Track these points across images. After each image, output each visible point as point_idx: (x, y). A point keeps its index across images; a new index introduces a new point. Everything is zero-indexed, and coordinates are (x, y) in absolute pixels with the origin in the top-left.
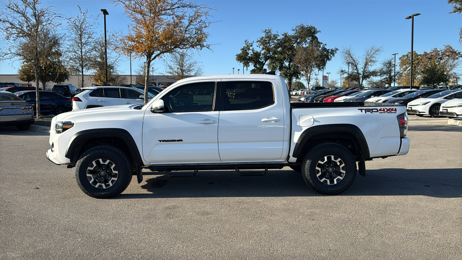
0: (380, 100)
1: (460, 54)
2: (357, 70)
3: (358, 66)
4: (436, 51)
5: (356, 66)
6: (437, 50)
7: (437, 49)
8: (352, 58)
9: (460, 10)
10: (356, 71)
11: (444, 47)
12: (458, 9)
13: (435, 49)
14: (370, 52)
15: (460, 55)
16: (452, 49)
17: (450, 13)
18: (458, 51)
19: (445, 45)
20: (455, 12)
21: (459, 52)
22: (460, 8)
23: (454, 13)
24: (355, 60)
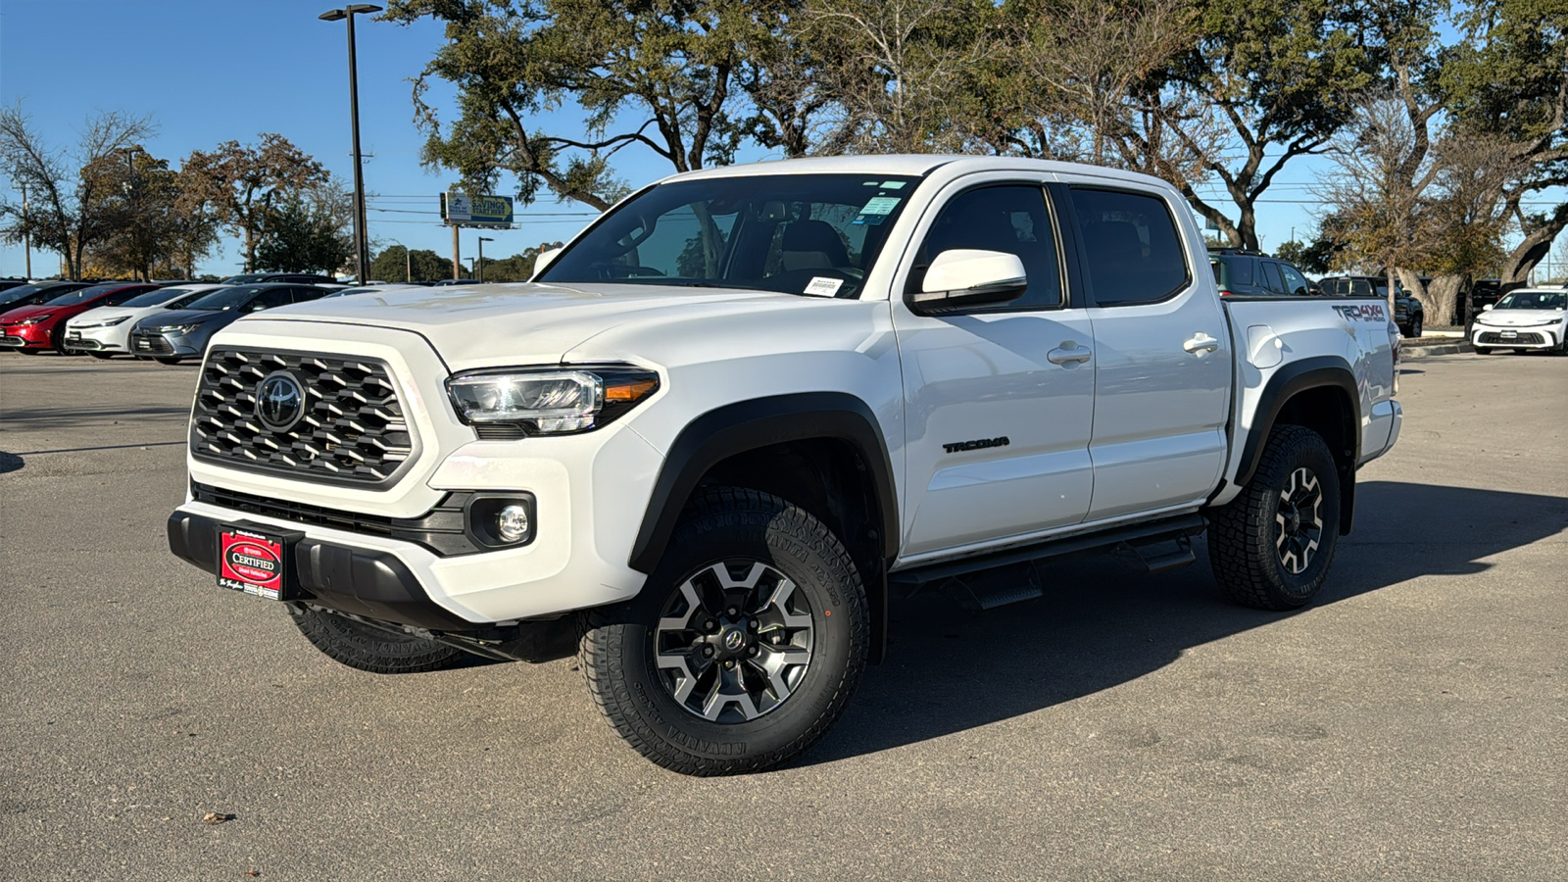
0: (128, 318)
1: (318, 171)
2: (56, 203)
3: (58, 184)
4: (233, 149)
5: (50, 185)
6: (237, 148)
7: (237, 145)
8: (28, 148)
9: (408, 12)
10: (50, 207)
11: (263, 141)
12: (403, 9)
13: (231, 143)
14: (102, 131)
15: (321, 175)
16: (290, 147)
17: (376, 20)
18: (313, 159)
19: (265, 135)
20: (391, 19)
21: (313, 164)
22: (410, 8)
23: (387, 21)
24: (43, 161)
